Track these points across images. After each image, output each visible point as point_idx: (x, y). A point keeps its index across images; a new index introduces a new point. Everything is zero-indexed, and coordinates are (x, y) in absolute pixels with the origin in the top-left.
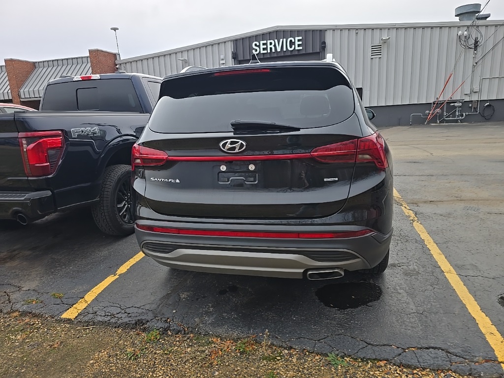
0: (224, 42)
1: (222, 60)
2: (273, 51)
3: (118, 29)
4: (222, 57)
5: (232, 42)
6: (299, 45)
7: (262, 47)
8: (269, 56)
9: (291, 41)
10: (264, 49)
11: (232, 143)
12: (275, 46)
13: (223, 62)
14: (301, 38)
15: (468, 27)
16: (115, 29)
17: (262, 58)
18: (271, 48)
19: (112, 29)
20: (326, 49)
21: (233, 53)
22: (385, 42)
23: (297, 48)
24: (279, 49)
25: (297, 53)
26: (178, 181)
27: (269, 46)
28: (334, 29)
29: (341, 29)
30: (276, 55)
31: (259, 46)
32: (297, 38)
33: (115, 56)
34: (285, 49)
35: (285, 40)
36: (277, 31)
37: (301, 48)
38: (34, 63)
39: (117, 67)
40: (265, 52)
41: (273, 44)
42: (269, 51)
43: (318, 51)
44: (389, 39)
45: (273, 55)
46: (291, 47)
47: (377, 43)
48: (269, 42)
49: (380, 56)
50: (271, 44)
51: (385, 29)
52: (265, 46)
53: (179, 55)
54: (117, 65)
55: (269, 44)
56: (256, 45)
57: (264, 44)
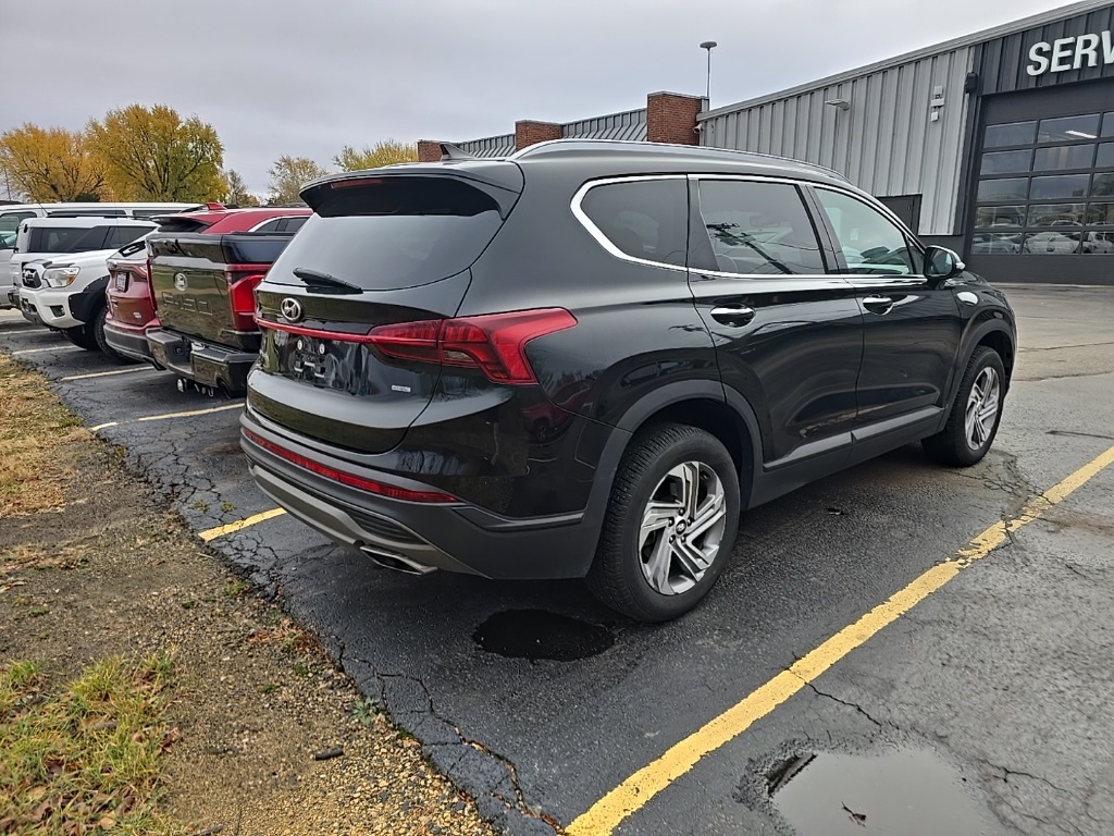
0: (949, 51)
1: (938, 96)
2: (1092, 62)
3: (715, 45)
4: (937, 90)
5: (972, 50)
7: (1057, 54)
8: (1074, 80)
10: (1062, 61)
12: (1099, 48)
13: (940, 102)
16: (708, 46)
17: (1053, 87)
18: (1085, 57)
19: (702, 46)
21: (968, 78)
27: (1079, 51)
30: (1097, 75)
31: (1049, 54)
33: (698, 103)
36: (1112, 8)
38: (563, 126)
39: (699, 127)
40: (1067, 67)
41: (1094, 44)
42: (1077, 65)
48: (1081, 39)
50: (1087, 44)
52: (1068, 53)
53: (833, 92)
54: (698, 123)
55: (1080, 45)
56: (1040, 52)
57: (1064, 48)
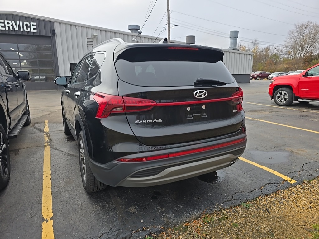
6: (34, 29)
8: (7, 33)
9: (26, 25)
10: (2, 27)
11: (200, 92)
12: (12, 25)
14: (35, 24)
15: (136, 36)
20: (56, 35)
22: (95, 37)
23: (32, 31)
24: (16, 29)
25: (32, 34)
26: (160, 121)
27: (7, 25)
28: (61, 23)
29: (66, 24)
32: (32, 24)
34: (22, 30)
35: (21, 23)
36: (13, 15)
37: (35, 31)
42: (7, 29)
43: (50, 35)
44: (97, 35)
45: (11, 33)
46: (27, 29)
47: (90, 37)
48: (6, 22)
49: (92, 45)
50: (8, 23)
51: (94, 29)
52: (3, 25)
55: (6, 23)
57: (1, 23)
